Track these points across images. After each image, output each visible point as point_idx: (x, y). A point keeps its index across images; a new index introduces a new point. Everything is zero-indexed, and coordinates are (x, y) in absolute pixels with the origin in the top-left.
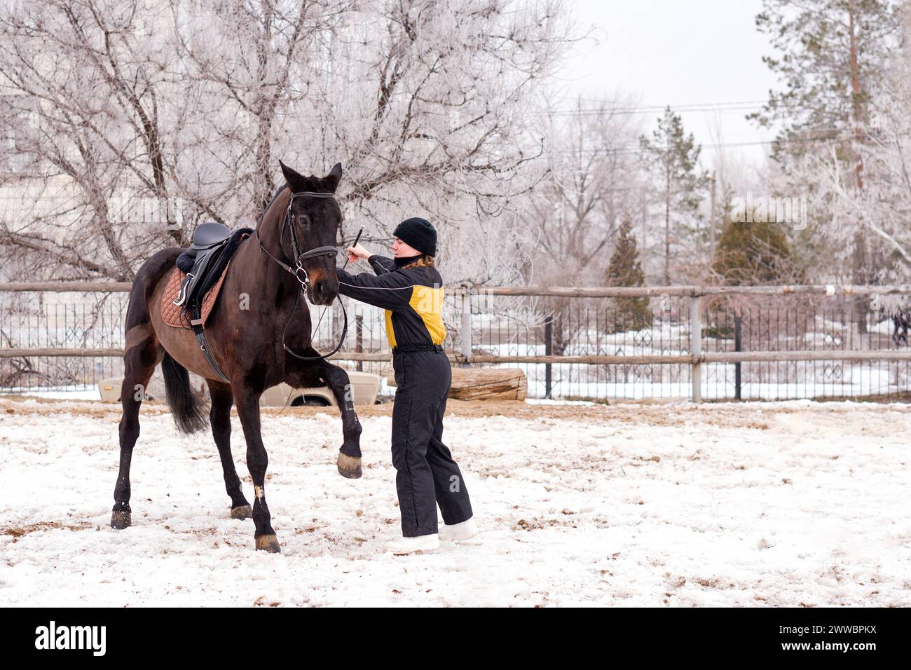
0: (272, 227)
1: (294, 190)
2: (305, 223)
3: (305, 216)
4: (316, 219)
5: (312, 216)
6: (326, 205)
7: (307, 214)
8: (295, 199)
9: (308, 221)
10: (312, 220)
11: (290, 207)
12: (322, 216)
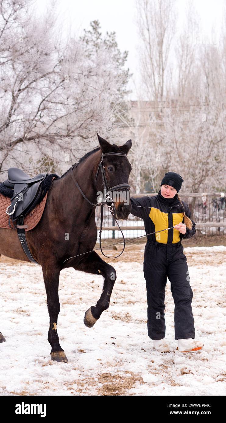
0: (88, 176)
1: (104, 151)
2: (111, 170)
3: (112, 166)
4: (118, 168)
5: (116, 166)
6: (123, 160)
7: (113, 164)
8: (104, 157)
9: (114, 169)
10: (116, 168)
11: (102, 161)
12: (121, 166)
